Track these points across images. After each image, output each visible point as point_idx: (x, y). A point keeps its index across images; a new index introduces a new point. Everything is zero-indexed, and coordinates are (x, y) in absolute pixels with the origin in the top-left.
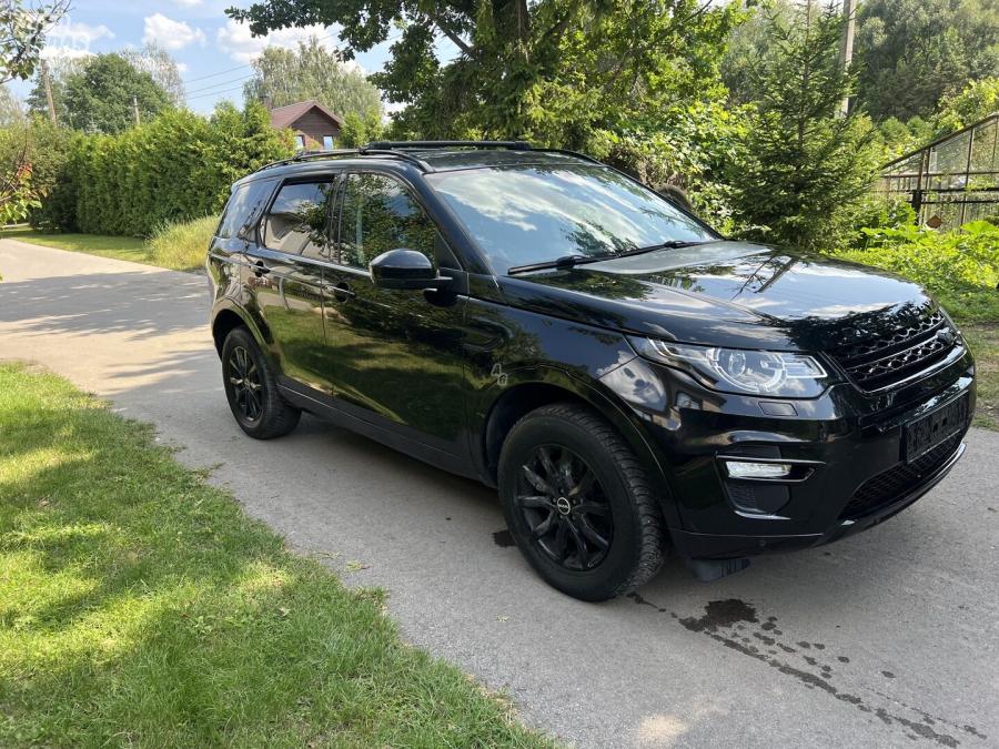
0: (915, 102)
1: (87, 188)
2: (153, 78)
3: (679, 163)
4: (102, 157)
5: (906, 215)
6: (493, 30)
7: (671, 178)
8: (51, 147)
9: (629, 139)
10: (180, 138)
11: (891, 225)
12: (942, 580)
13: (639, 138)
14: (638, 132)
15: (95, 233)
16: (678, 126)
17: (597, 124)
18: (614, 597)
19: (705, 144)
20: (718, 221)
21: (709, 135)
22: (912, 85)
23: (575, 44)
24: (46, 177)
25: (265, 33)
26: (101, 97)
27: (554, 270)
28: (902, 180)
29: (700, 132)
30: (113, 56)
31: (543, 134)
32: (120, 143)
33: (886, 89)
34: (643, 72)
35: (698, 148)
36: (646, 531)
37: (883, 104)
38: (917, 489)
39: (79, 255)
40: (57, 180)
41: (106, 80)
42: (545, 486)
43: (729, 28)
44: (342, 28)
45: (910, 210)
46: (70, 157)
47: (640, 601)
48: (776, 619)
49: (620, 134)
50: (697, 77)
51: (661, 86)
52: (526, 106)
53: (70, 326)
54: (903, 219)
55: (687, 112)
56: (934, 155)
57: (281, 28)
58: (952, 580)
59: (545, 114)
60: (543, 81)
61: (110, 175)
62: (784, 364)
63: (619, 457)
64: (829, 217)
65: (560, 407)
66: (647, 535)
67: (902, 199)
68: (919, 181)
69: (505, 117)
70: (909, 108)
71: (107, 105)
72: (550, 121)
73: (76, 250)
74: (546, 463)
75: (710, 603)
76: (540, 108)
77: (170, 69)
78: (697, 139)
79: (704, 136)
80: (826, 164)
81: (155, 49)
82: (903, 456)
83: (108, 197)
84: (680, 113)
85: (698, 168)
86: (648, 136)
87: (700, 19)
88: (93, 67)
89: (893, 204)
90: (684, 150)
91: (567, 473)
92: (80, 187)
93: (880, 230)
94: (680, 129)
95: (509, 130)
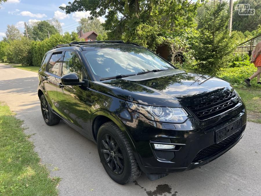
0: (254, 26)
1: (35, 55)
2: (54, 27)
3: (183, 45)
4: (38, 47)
5: (247, 58)
6: (129, 10)
7: (181, 49)
8: (26, 45)
9: (168, 39)
10: (56, 41)
11: (242, 61)
12: (235, 179)
13: (171, 38)
14: (171, 37)
15: (37, 66)
16: (183, 35)
17: (159, 35)
18: (126, 184)
19: (190, 39)
20: (192, 61)
21: (191, 37)
22: (253, 22)
23: (156, 13)
24: (25, 52)
25: (70, 13)
26: (42, 32)
27: (115, 79)
28: (247, 48)
29: (189, 36)
30: (44, 21)
31: (142, 38)
32: (42, 43)
33: (246, 23)
34: (174, 21)
35: (188, 40)
36: (132, 164)
37: (245, 27)
38: (224, 150)
39: (31, 72)
40: (28, 53)
41: (43, 27)
42: (108, 147)
43: (197, 8)
44: (91, 11)
45: (248, 56)
46: (31, 47)
47: (137, 184)
48: (177, 192)
49: (166, 37)
50: (188, 21)
51: (179, 24)
52: (137, 30)
53: (18, 92)
54: (246, 59)
55: (185, 31)
56: (255, 41)
57: (74, 12)
58: (238, 179)
59: (142, 33)
60: (142, 24)
61: (40, 51)
62: (173, 111)
63: (124, 140)
64: (221, 59)
65: (110, 123)
66: (133, 166)
67: (245, 53)
68: (251, 48)
69: (132, 34)
70: (252, 28)
71: (43, 34)
72: (144, 34)
73: (30, 71)
74: (108, 140)
75: (158, 185)
76: (141, 31)
77: (59, 24)
78: (188, 38)
79: (190, 37)
80: (220, 44)
81: (55, 19)
82: (215, 141)
83: (40, 57)
84: (183, 31)
85: (188, 46)
86: (174, 38)
87: (189, 6)
88: (40, 24)
89: (243, 55)
90: (184, 41)
91: (113, 144)
92: (33, 54)
93: (239, 62)
94: (183, 36)
95: (133, 37)
